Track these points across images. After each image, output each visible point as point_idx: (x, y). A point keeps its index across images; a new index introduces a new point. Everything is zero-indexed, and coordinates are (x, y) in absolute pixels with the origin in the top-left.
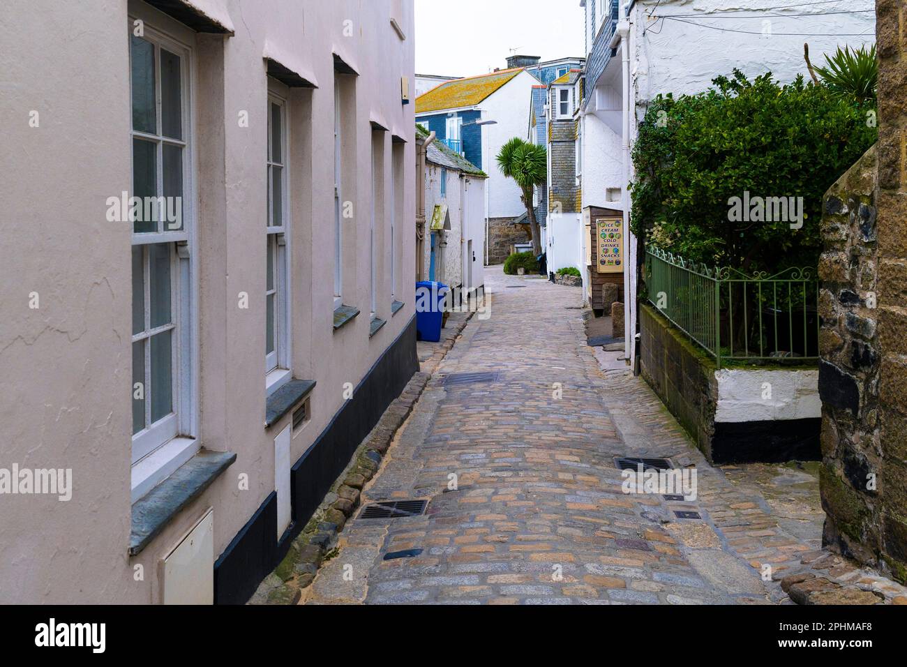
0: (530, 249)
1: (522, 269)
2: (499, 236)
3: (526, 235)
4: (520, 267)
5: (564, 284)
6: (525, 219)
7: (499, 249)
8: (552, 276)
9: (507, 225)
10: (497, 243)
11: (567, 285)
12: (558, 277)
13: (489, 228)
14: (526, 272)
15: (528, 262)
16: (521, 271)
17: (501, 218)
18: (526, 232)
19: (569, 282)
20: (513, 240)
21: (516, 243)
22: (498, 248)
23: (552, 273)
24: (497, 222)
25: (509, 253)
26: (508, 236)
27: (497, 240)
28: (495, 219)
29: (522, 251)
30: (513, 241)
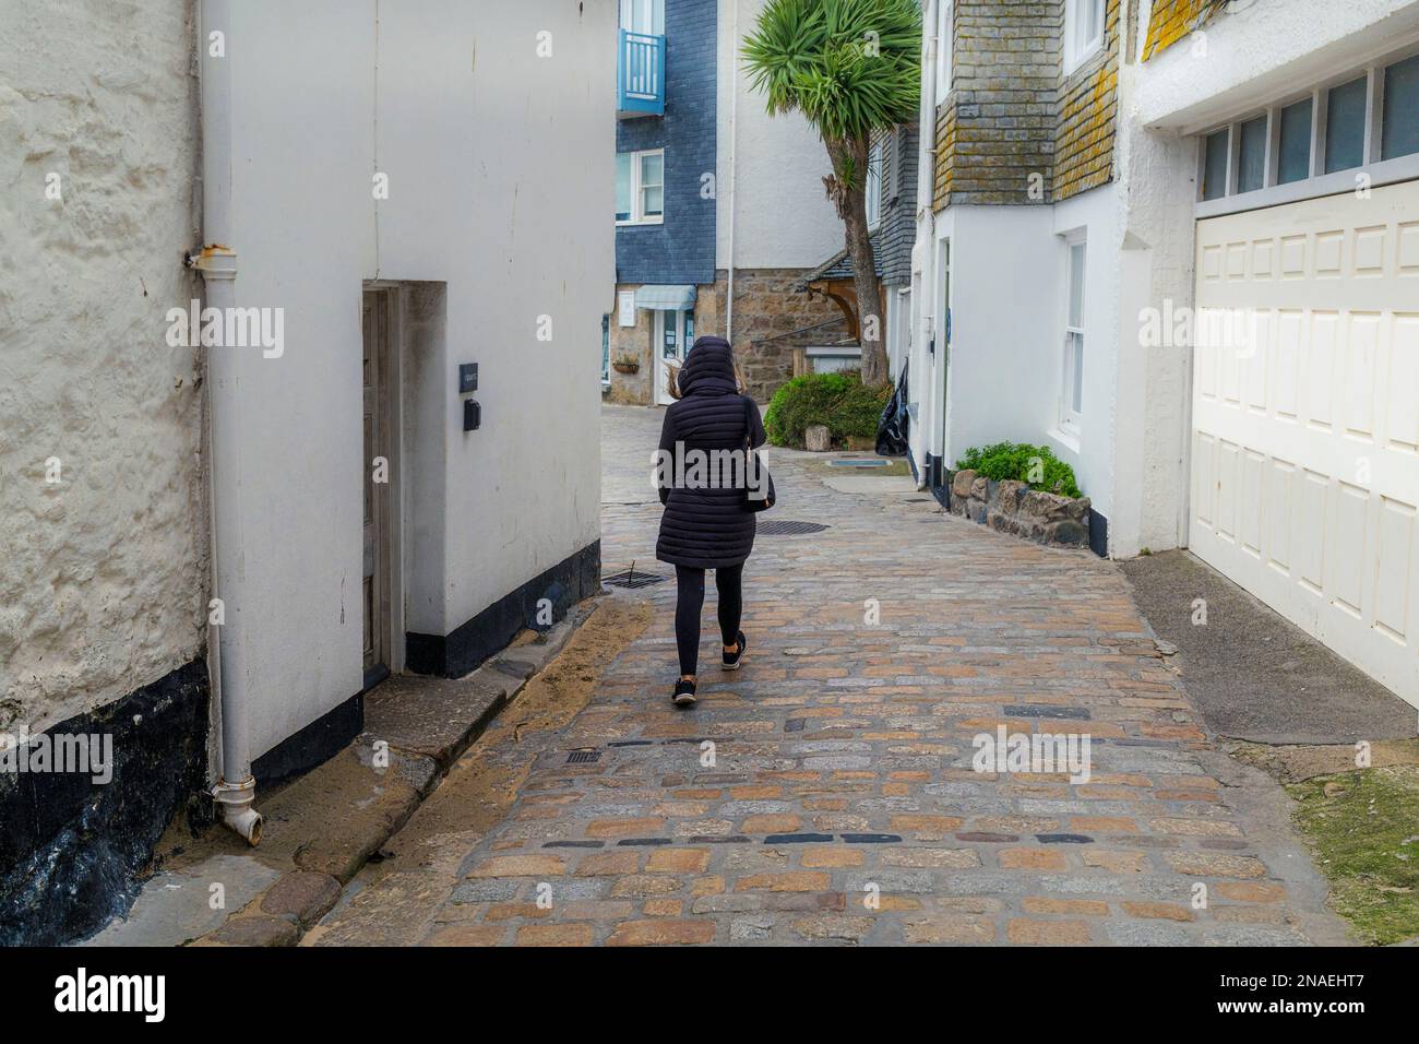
0: (850, 364)
1: (823, 431)
2: (765, 323)
3: (842, 323)
4: (815, 423)
5: (999, 523)
6: (839, 264)
7: (762, 362)
8: (936, 477)
9: (787, 290)
10: (758, 344)
11: (1014, 530)
12: (965, 484)
13: (735, 299)
14: (836, 442)
15: (843, 408)
16: (817, 437)
17: (771, 272)
18: (841, 314)
19: (1023, 519)
20: (805, 335)
21: (811, 345)
22: (759, 357)
23: (934, 464)
24: (758, 280)
25: (790, 373)
26: (789, 322)
27: (757, 334)
28: (752, 272)
29: (825, 368)
30: (803, 339)
